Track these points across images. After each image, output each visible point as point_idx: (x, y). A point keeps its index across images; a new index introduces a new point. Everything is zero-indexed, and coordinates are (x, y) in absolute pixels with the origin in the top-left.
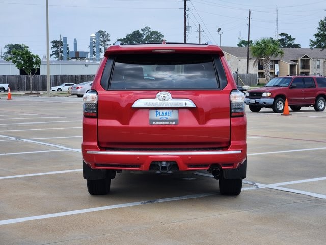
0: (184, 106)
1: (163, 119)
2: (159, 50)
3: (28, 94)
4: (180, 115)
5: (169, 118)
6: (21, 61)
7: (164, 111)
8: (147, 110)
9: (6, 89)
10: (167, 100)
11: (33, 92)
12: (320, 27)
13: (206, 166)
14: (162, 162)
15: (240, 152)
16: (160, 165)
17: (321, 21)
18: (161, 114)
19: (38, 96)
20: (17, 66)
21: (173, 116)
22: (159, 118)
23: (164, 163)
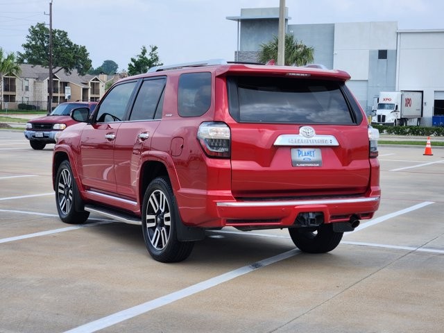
0: (329, 144)
1: (306, 160)
2: (294, 74)
4: (324, 155)
7: (307, 150)
8: (288, 149)
10: (311, 137)
12: (30, 35)
13: (346, 216)
14: (309, 213)
16: (306, 218)
17: (32, 27)
18: (303, 154)
21: (316, 156)
22: (301, 158)
23: (311, 214)
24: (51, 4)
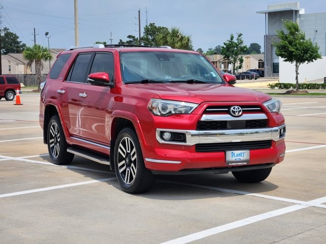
24: (139, 11)
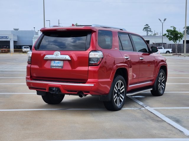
1: (56, 65)
2: (60, 30)
3: (174, 55)
4: (64, 64)
5: (59, 65)
6: (171, 36)
7: (57, 61)
8: (50, 61)
9: (170, 52)
11: (177, 54)
14: (53, 87)
15: (93, 85)
19: (179, 56)
20: (169, 39)
21: (61, 64)
